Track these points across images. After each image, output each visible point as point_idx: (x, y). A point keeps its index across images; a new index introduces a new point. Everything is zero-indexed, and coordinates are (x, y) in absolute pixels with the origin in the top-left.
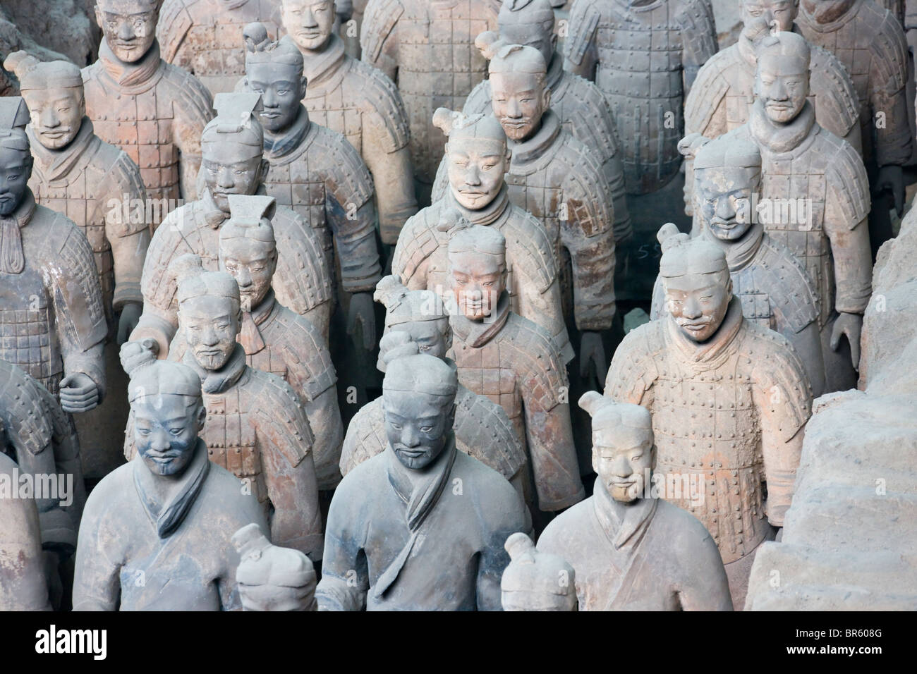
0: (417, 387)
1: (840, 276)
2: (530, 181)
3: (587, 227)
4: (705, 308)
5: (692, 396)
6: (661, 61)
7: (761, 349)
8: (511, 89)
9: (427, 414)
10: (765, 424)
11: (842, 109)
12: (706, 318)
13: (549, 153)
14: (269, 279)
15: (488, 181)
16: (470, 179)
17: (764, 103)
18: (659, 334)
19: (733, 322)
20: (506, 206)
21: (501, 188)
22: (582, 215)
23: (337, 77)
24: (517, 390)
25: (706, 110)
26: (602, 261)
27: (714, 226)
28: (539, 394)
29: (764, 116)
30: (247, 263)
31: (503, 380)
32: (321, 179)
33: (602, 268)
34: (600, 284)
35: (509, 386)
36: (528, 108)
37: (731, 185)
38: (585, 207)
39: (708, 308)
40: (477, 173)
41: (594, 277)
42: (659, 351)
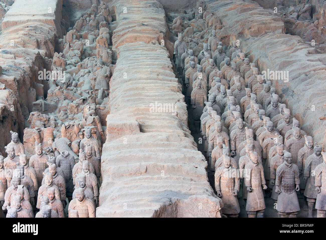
0: (46, 209)
1: (94, 192)
2: (55, 181)
3: (62, 187)
4: (81, 197)
5: (80, 208)
6: (68, 165)
7: (88, 202)
8: (52, 169)
9: (48, 213)
10: (89, 212)
11: (92, 170)
12: (81, 198)
13: (57, 177)
14: (23, 196)
15: (50, 181)
16: (48, 181)
17: (84, 170)
18: (75, 201)
19: (85, 198)
20: (53, 185)
21: (52, 182)
22: (62, 185)
23: (27, 169)
24: (57, 209)
25: (75, 171)
26: (64, 191)
27: (80, 186)
28: (60, 209)
29: (84, 171)
30: (21, 194)
31: (55, 208)
32: (27, 182)
33: (64, 192)
34: (64, 194)
35: (56, 208)
36: (54, 171)
37: (82, 180)
38: (62, 184)
39: (82, 196)
40: (49, 180)
41: (63, 193)
42: (75, 203)
